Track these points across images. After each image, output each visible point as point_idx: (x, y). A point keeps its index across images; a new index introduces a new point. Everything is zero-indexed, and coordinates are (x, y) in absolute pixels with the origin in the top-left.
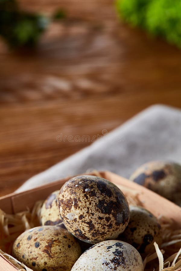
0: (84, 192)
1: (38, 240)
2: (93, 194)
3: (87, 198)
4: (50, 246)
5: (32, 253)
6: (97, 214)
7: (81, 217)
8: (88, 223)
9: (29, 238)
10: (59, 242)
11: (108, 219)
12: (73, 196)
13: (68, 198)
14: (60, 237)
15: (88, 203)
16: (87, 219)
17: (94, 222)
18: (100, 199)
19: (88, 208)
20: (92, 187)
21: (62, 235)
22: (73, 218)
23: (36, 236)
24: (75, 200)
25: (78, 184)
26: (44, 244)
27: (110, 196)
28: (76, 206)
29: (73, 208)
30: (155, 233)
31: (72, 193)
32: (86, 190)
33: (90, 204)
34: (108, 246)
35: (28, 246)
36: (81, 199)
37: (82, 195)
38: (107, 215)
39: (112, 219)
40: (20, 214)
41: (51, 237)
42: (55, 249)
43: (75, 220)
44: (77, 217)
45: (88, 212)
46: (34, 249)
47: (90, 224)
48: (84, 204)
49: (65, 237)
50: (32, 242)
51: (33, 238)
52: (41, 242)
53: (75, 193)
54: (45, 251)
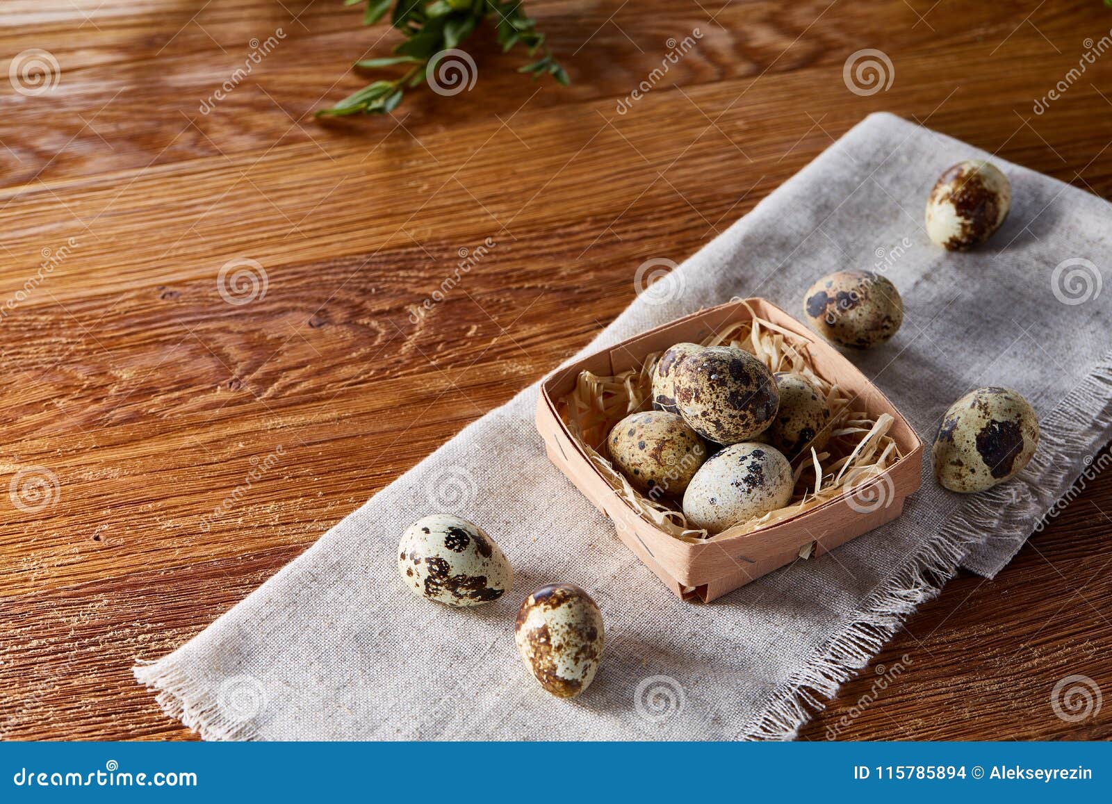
0: (709, 379)
1: (644, 439)
2: (722, 383)
3: (713, 389)
4: (660, 449)
5: (635, 457)
6: (727, 411)
7: (704, 414)
8: (714, 422)
9: (631, 433)
10: (674, 443)
11: (743, 417)
12: (693, 385)
13: (687, 386)
14: (675, 435)
15: (714, 396)
16: (713, 417)
17: (722, 420)
18: (733, 389)
19: (714, 403)
20: (721, 372)
21: (678, 432)
22: (693, 414)
23: (642, 431)
24: (697, 391)
25: (702, 367)
26: (651, 446)
27: (747, 385)
28: (698, 398)
29: (693, 401)
30: (818, 425)
31: (692, 380)
32: (713, 377)
33: (718, 397)
34: (742, 455)
35: (629, 445)
36: (705, 390)
37: (707, 384)
38: (743, 412)
39: (750, 416)
40: (622, 376)
41: (662, 436)
42: (667, 454)
43: (696, 416)
44: (699, 413)
45: (714, 409)
46: (637, 450)
47: (717, 423)
48: (708, 397)
49: (682, 435)
50: (635, 440)
51: (637, 434)
52: (647, 442)
53: (697, 381)
54: (653, 456)
